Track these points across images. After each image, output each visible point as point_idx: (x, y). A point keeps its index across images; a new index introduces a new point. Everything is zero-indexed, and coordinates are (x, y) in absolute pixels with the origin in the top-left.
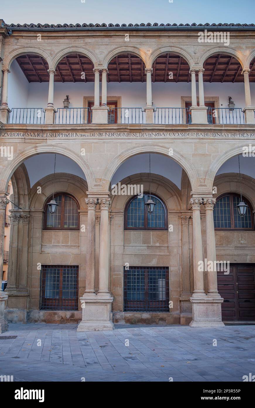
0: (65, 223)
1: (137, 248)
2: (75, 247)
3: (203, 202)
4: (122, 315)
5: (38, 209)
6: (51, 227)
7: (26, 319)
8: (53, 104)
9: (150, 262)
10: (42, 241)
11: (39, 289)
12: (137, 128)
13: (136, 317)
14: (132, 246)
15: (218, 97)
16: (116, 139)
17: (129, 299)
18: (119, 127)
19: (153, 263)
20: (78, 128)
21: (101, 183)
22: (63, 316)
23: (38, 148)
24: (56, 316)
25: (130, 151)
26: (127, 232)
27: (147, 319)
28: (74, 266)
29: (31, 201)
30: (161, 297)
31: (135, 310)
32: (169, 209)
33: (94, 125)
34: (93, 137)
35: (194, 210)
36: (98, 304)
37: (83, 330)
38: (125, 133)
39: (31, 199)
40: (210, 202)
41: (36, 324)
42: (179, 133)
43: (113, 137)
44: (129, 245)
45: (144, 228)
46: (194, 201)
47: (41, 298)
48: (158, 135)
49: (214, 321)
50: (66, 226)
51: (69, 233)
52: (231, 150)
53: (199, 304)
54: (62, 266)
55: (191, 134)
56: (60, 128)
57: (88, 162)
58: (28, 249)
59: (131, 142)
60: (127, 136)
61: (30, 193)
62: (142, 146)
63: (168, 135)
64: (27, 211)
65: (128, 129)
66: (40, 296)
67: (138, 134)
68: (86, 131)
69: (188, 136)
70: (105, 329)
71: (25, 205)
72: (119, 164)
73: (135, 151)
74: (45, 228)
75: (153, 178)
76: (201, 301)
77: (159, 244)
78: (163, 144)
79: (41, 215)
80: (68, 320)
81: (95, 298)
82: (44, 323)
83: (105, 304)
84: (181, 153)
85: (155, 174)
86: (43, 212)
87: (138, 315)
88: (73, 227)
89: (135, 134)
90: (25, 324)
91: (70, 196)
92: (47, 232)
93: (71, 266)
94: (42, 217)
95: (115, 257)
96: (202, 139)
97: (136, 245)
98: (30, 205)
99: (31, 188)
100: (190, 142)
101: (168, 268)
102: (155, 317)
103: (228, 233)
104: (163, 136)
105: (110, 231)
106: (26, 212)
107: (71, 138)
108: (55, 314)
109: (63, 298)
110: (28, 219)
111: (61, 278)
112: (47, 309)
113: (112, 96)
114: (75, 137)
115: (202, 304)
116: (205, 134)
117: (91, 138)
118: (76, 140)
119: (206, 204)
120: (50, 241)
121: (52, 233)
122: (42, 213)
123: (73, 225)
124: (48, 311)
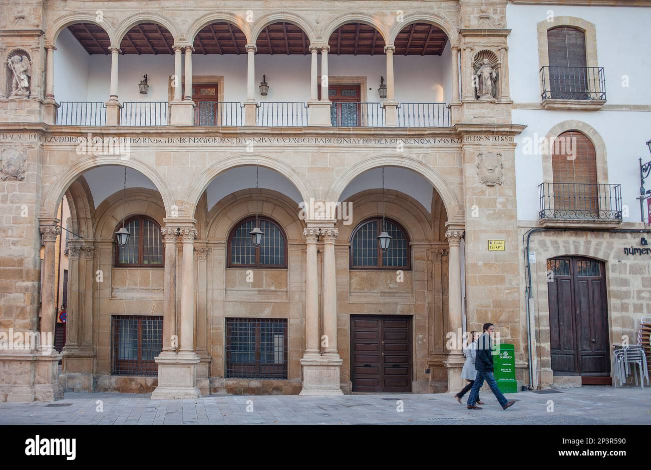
0: (145, 258)
1: (244, 292)
2: (158, 291)
3: (320, 234)
4: (223, 383)
5: (106, 238)
6: (126, 262)
7: (92, 386)
8: (117, 97)
9: (261, 312)
10: (112, 283)
11: (110, 347)
12: (232, 132)
13: (241, 385)
14: (238, 290)
15: (366, 77)
16: (204, 146)
17: (232, 361)
18: (207, 131)
19: (266, 314)
20: (152, 131)
21: (183, 207)
22: (143, 383)
23: (97, 159)
24: (133, 382)
25: (223, 163)
26: (231, 271)
27: (257, 388)
28: (157, 317)
29: (97, 226)
30: (276, 358)
31: (240, 377)
32: (289, 239)
33: (173, 128)
34: (172, 144)
35: (308, 244)
36: (178, 366)
37: (158, 398)
38: (217, 138)
39: (95, 225)
40: (329, 234)
41: (106, 394)
42: (291, 139)
43: (200, 144)
44: (233, 289)
45: (254, 266)
46: (308, 231)
47: (113, 360)
48: (261, 141)
49: (330, 388)
50: (146, 262)
51: (150, 271)
52: (362, 163)
53: (311, 367)
54: (140, 317)
55: (307, 139)
56: (126, 131)
57: (165, 178)
58: (93, 293)
59: (224, 151)
60: (219, 142)
61: (94, 216)
62: (239, 157)
63: (275, 142)
64: (90, 241)
65: (220, 133)
66: (111, 357)
67: (234, 140)
68: (163, 135)
69: (303, 143)
70: (187, 396)
71: (88, 231)
72: (208, 181)
73: (230, 163)
74: (117, 264)
75: (267, 196)
76: (313, 364)
77: (275, 288)
78: (268, 154)
79: (110, 247)
80: (150, 388)
81: (175, 358)
82: (117, 392)
83: (187, 366)
84: (293, 166)
85: (271, 190)
86: (113, 242)
87: (244, 382)
88: (155, 263)
89: (230, 140)
90: (91, 393)
91: (150, 220)
92: (118, 269)
93: (153, 317)
94: (111, 249)
95: (213, 304)
96: (322, 147)
97: (242, 288)
98: (95, 232)
99: (96, 209)
100: (306, 151)
101: (286, 320)
102: (267, 385)
103: (372, 274)
104: (268, 143)
105: (207, 270)
106: (90, 243)
107: (142, 144)
108: (132, 380)
109: (143, 359)
110: (92, 252)
111: (140, 333)
112: (121, 374)
113: (211, 76)
114: (147, 144)
115: (314, 368)
116: (327, 139)
117: (170, 144)
118: (150, 148)
119: (324, 236)
120: (124, 283)
121: (127, 271)
122: (111, 244)
123: (156, 260)
124: (123, 377)
